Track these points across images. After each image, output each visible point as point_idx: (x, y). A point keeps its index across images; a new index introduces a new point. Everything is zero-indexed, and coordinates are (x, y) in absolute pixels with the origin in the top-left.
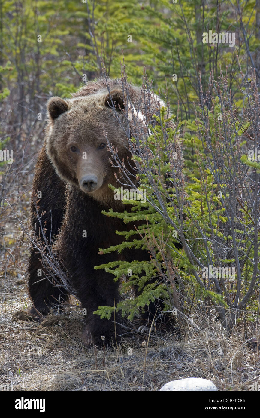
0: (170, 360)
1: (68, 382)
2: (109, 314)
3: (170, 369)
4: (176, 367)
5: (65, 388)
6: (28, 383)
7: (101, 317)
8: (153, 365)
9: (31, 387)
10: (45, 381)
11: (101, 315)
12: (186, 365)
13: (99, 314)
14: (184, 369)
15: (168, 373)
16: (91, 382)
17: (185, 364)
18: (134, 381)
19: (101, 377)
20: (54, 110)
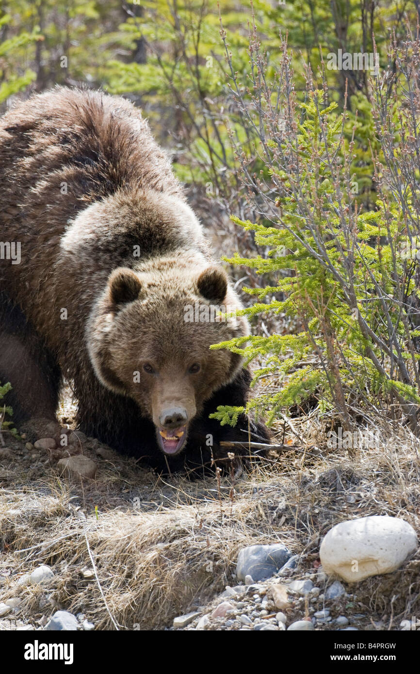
0: (335, 490)
1: (176, 526)
2: (235, 417)
3: (337, 504)
4: (346, 500)
5: (171, 536)
6: (111, 529)
7: (222, 423)
8: (309, 498)
9: (116, 535)
10: (139, 525)
11: (221, 420)
12: (361, 497)
13: (219, 419)
14: (359, 504)
15: (334, 510)
16: (213, 526)
17: (359, 496)
18: (281, 524)
19: (228, 518)
20: (120, 288)
